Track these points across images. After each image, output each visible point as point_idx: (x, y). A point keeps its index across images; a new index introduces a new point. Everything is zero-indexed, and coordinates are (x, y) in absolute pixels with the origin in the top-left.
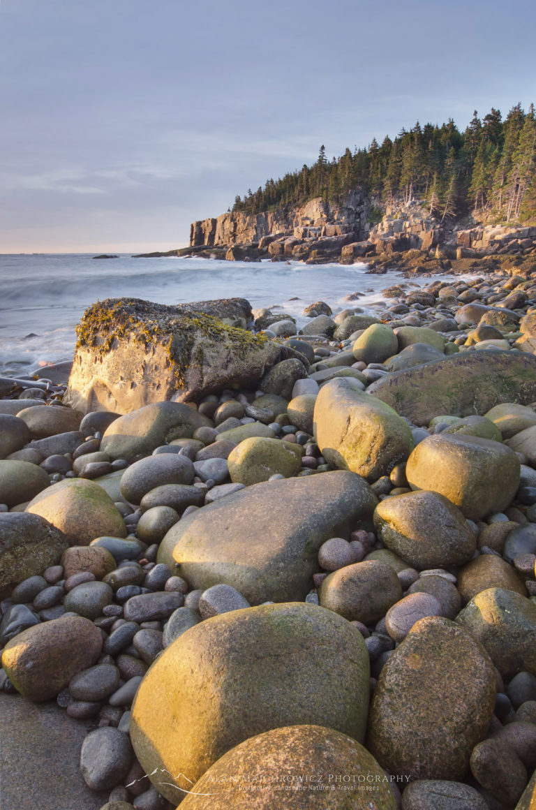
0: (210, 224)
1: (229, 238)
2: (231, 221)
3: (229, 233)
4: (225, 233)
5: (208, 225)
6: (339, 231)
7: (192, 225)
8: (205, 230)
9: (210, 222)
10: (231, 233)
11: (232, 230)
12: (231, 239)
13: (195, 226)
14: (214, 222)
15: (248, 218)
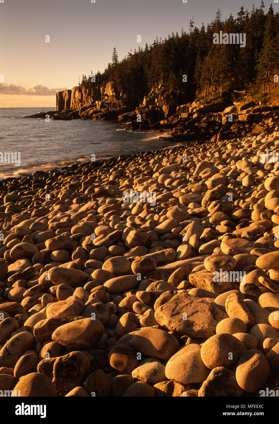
0: (67, 94)
1: (79, 103)
2: (79, 92)
3: (78, 100)
4: (76, 100)
5: (66, 94)
6: (121, 104)
7: (57, 94)
8: (64, 98)
9: (67, 92)
10: (80, 100)
11: (80, 98)
12: (80, 104)
13: (58, 94)
14: (70, 92)
15: (87, 90)
